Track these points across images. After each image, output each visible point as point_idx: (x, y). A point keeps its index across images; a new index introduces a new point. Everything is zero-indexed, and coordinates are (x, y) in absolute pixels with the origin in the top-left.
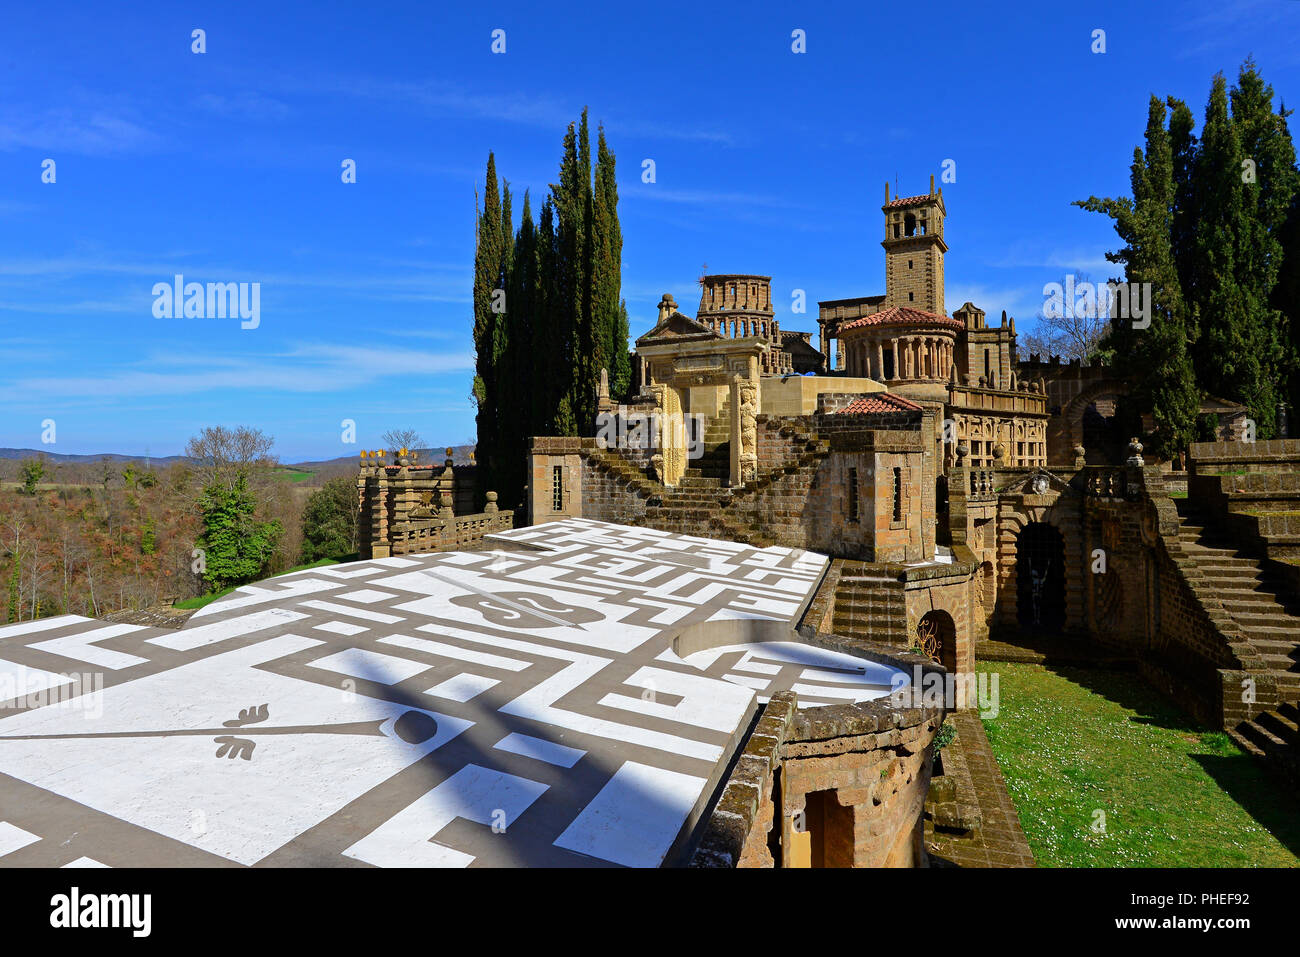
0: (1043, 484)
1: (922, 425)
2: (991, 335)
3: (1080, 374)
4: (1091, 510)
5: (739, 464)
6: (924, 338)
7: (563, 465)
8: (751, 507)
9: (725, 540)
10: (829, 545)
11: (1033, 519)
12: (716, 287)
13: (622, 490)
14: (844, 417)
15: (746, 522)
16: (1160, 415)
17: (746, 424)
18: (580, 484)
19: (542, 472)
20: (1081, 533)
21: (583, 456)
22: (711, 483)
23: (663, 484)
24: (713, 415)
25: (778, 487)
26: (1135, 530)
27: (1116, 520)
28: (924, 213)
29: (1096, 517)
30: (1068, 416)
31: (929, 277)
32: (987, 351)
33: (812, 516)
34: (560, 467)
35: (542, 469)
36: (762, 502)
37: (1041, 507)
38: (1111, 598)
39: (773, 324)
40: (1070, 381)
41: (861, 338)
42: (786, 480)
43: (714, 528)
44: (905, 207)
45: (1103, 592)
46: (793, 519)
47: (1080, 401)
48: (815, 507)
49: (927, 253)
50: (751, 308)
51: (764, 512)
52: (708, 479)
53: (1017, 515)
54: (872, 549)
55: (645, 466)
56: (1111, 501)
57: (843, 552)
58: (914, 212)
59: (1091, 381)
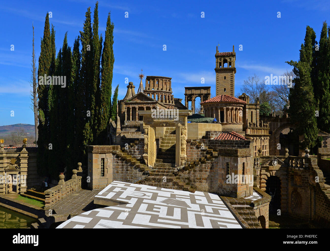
0: (276, 162)
1: (250, 146)
2: (253, 106)
3: (279, 120)
4: (291, 171)
5: (180, 158)
6: (235, 108)
7: (105, 157)
8: (187, 176)
9: (179, 190)
10: (217, 191)
11: (272, 174)
12: (151, 81)
13: (131, 168)
14: (219, 141)
15: (185, 182)
16: (306, 137)
17: (183, 143)
18: (112, 165)
19: (97, 161)
20: (287, 179)
21: (114, 154)
22: (167, 165)
23: (148, 166)
24: (162, 136)
25: (197, 168)
26: (307, 179)
27: (300, 175)
28: (230, 59)
29: (293, 174)
30: (275, 135)
31: (232, 83)
32: (252, 112)
33: (211, 180)
34: (104, 158)
35: (96, 160)
36: (191, 174)
37: (274, 170)
38: (296, 201)
39: (171, 96)
40: (276, 123)
41: (212, 106)
42: (201, 166)
43: (174, 185)
44: (223, 56)
45: (294, 199)
46: (203, 181)
47: (279, 130)
48: (212, 176)
49: (231, 74)
50: (164, 90)
51: (192, 178)
52: (166, 164)
53: (267, 173)
54: (236, 193)
55: (139, 158)
56: (299, 169)
57: (223, 193)
58: (227, 58)
59: (283, 123)
